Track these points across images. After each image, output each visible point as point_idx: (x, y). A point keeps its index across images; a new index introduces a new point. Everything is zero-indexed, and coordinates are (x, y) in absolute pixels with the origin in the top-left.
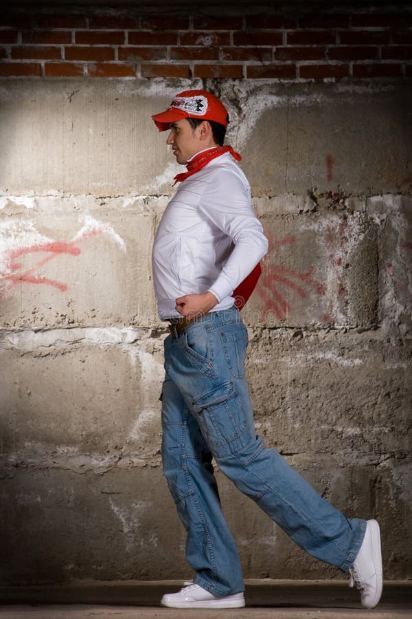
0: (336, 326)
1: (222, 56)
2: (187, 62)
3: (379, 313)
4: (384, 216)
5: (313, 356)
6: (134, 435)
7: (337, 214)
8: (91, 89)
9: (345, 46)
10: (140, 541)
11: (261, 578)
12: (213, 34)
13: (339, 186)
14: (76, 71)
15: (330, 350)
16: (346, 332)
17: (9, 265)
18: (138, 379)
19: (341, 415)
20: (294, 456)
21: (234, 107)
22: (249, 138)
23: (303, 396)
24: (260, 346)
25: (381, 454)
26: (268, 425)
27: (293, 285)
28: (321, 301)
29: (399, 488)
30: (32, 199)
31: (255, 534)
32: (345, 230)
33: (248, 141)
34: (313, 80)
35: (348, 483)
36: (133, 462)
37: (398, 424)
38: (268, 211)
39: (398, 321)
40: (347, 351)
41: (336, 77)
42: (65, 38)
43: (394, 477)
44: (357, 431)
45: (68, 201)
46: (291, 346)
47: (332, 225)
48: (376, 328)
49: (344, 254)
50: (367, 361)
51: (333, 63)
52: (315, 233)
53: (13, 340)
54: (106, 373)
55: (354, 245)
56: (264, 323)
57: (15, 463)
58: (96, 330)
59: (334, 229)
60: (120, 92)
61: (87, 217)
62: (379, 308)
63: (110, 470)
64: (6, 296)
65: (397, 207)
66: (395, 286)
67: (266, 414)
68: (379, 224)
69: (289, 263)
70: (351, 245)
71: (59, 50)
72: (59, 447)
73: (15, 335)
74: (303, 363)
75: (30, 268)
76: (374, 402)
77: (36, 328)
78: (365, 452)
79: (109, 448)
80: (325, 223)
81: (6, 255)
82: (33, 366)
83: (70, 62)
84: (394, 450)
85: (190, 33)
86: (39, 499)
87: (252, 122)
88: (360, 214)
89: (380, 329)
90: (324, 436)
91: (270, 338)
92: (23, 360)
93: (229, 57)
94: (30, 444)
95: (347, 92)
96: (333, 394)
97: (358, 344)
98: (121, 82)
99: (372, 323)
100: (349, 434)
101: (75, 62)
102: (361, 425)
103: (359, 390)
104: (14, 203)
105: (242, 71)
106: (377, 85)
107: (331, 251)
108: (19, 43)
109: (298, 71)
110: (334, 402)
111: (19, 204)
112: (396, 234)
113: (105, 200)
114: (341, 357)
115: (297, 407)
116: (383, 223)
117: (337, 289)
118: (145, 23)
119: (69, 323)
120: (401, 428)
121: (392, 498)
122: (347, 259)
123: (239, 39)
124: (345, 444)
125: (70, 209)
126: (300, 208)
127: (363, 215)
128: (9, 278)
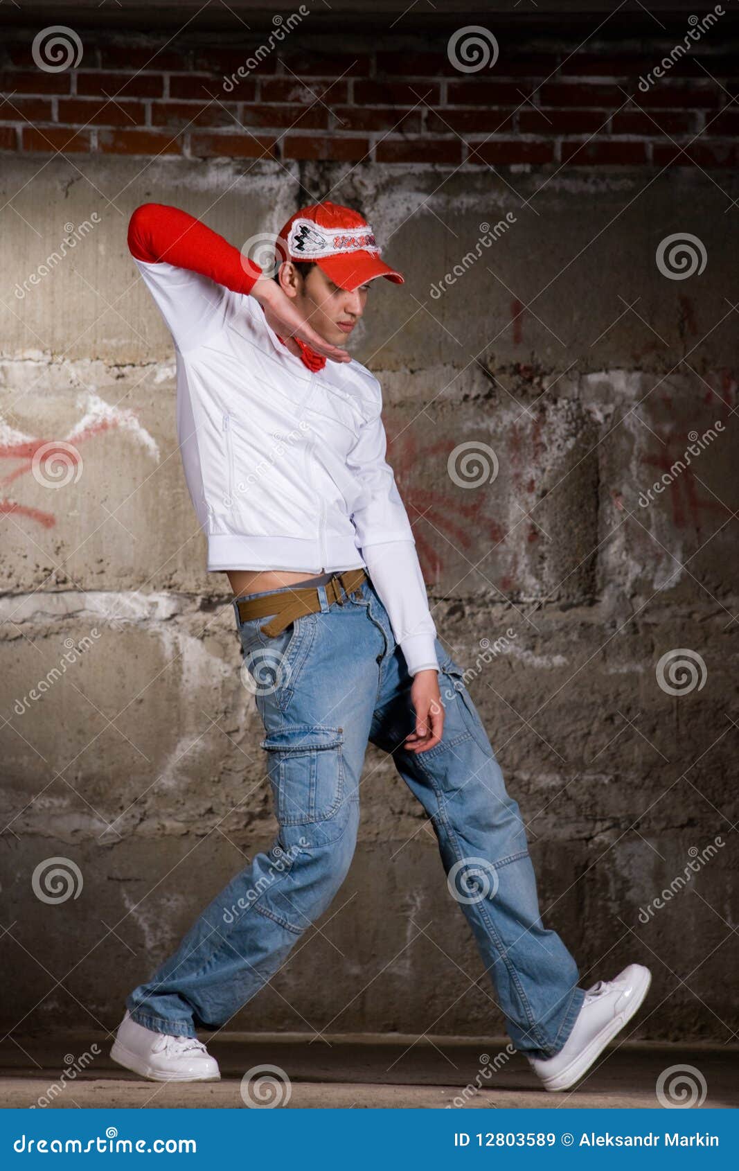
1: (334, 120)
2: (273, 133)
3: (598, 578)
4: (610, 408)
6: (167, 780)
7: (528, 403)
8: (103, 175)
9: (548, 109)
11: (382, 1032)
12: (319, 83)
13: (533, 354)
16: (539, 608)
18: (177, 682)
19: (528, 752)
25: (595, 821)
27: (448, 526)
28: (498, 553)
29: (625, 881)
31: (374, 955)
32: (542, 431)
34: (492, 168)
36: (164, 827)
37: (626, 770)
38: (408, 395)
39: (632, 591)
40: (540, 641)
41: (531, 163)
42: (60, 84)
43: (617, 862)
44: (553, 780)
45: (59, 369)
46: (444, 631)
48: (593, 602)
49: (539, 473)
50: (574, 659)
51: (528, 138)
52: (490, 435)
54: (120, 671)
55: (558, 458)
58: (104, 595)
59: (522, 429)
60: (154, 181)
61: (92, 399)
62: (599, 567)
63: (124, 840)
65: (632, 392)
66: (626, 530)
68: (602, 421)
70: (552, 456)
71: (48, 106)
72: (37, 798)
76: (586, 731)
77: (1, 590)
78: (567, 817)
79: (123, 800)
80: (508, 418)
83: (68, 126)
84: (619, 816)
85: (278, 81)
86: (0, 887)
88: (569, 403)
89: (599, 604)
93: (346, 124)
95: (551, 190)
97: (561, 630)
98: (155, 164)
99: (585, 593)
100: (542, 785)
102: (562, 771)
103: (560, 710)
105: (367, 150)
106: (603, 179)
107: (517, 467)
109: (465, 152)
112: (631, 438)
113: (125, 370)
114: (530, 652)
116: (609, 420)
117: (525, 533)
118: (199, 61)
119: (57, 583)
120: (632, 776)
121: (613, 898)
122: (543, 481)
124: (533, 803)
125: (63, 384)
126: (465, 391)
127: (574, 407)
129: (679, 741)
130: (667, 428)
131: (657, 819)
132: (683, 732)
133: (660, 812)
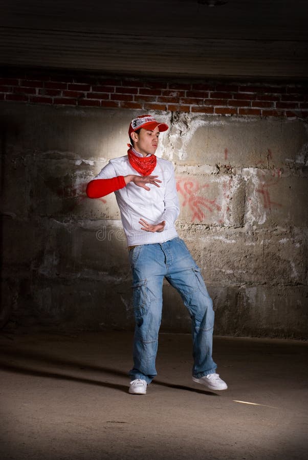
0: (225, 225)
1: (181, 101)
2: (165, 104)
3: (244, 221)
4: (249, 177)
5: (214, 238)
7: (228, 175)
8: (122, 113)
9: (236, 100)
12: (177, 91)
13: (230, 163)
14: (115, 105)
15: (222, 235)
16: (229, 228)
17: (81, 190)
19: (225, 264)
21: (185, 125)
22: (191, 139)
23: (209, 255)
24: (191, 232)
25: (241, 282)
27: (207, 206)
28: (219, 214)
29: (248, 298)
32: (231, 183)
33: (190, 141)
34: (221, 115)
35: (226, 294)
37: (249, 270)
39: (253, 224)
40: (229, 236)
41: (231, 114)
42: (111, 90)
43: (246, 293)
44: (231, 272)
46: (204, 233)
47: (226, 180)
48: (243, 227)
49: (230, 193)
50: (237, 241)
51: (230, 107)
52: (218, 183)
53: (82, 224)
55: (235, 190)
56: (193, 222)
59: (226, 182)
62: (244, 218)
63: (122, 283)
64: (79, 204)
65: (255, 173)
66: (252, 208)
68: (247, 181)
69: (206, 196)
71: (108, 95)
72: (100, 272)
74: (209, 241)
76: (240, 259)
77: (92, 219)
78: (234, 281)
79: (122, 273)
80: (223, 179)
81: (80, 186)
82: (90, 235)
83: (113, 101)
84: (247, 281)
85: (167, 91)
87: (192, 132)
88: (238, 176)
90: (217, 273)
91: (195, 229)
92: (85, 232)
93: (184, 102)
95: (236, 121)
96: (222, 255)
97: (234, 233)
98: (134, 111)
99: (241, 224)
100: (228, 273)
101: (115, 101)
102: (233, 269)
103: (233, 254)
104: (85, 162)
105: (189, 109)
106: (249, 118)
107: (225, 192)
108: (91, 91)
109: (214, 110)
110: (222, 259)
111: (87, 163)
112: (254, 185)
114: (226, 239)
115: (206, 260)
117: (226, 209)
118: (147, 85)
119: (106, 217)
120: (251, 271)
121: (245, 302)
122: (231, 196)
123: (189, 94)
124: (225, 277)
126: (212, 172)
127: (240, 176)
128: (81, 196)
129: (263, 263)
130: (263, 183)
131: (257, 282)
132: (264, 260)
133: (258, 280)
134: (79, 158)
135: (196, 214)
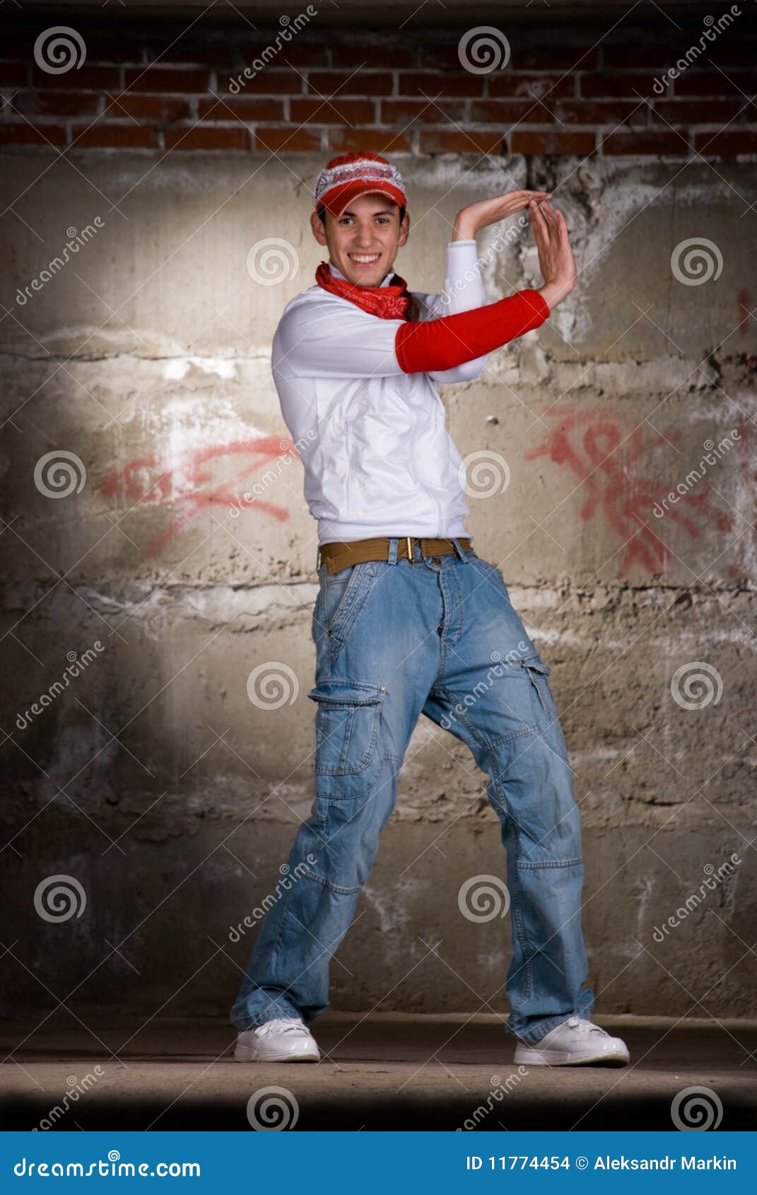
0: (750, 586)
1: (559, 116)
2: (501, 128)
5: (710, 637)
7: (755, 392)
10: (409, 946)
11: (616, 1013)
12: (546, 78)
14: (306, 142)
15: (739, 625)
17: (191, 474)
20: (675, 807)
21: (580, 205)
22: (604, 261)
24: (618, 620)
26: (630, 753)
27: (675, 515)
28: (724, 542)
30: (231, 363)
31: (606, 938)
33: (603, 265)
34: (718, 159)
38: (634, 386)
46: (671, 620)
47: (746, 412)
51: (754, 127)
52: (716, 425)
53: (197, 604)
56: (624, 580)
57: (199, 810)
64: (186, 527)
67: (627, 734)
69: (670, 476)
71: (280, 105)
72: (274, 785)
73: (200, 594)
74: (691, 648)
75: (226, 481)
77: (236, 583)
80: (734, 407)
81: (186, 458)
82: (231, 647)
83: (299, 125)
85: (506, 76)
86: (239, 872)
87: (609, 232)
90: (727, 775)
91: (635, 605)
92: (214, 636)
93: (573, 118)
94: (224, 779)
96: (744, 702)
101: (307, 126)
104: (200, 368)
105: (593, 144)
107: (743, 455)
108: (213, 92)
109: (692, 143)
110: (744, 717)
111: (207, 370)
115: (681, 724)
117: (752, 523)
118: (428, 58)
119: (292, 575)
126: (691, 382)
128: (191, 497)
134: (177, 349)
135: (634, 547)
